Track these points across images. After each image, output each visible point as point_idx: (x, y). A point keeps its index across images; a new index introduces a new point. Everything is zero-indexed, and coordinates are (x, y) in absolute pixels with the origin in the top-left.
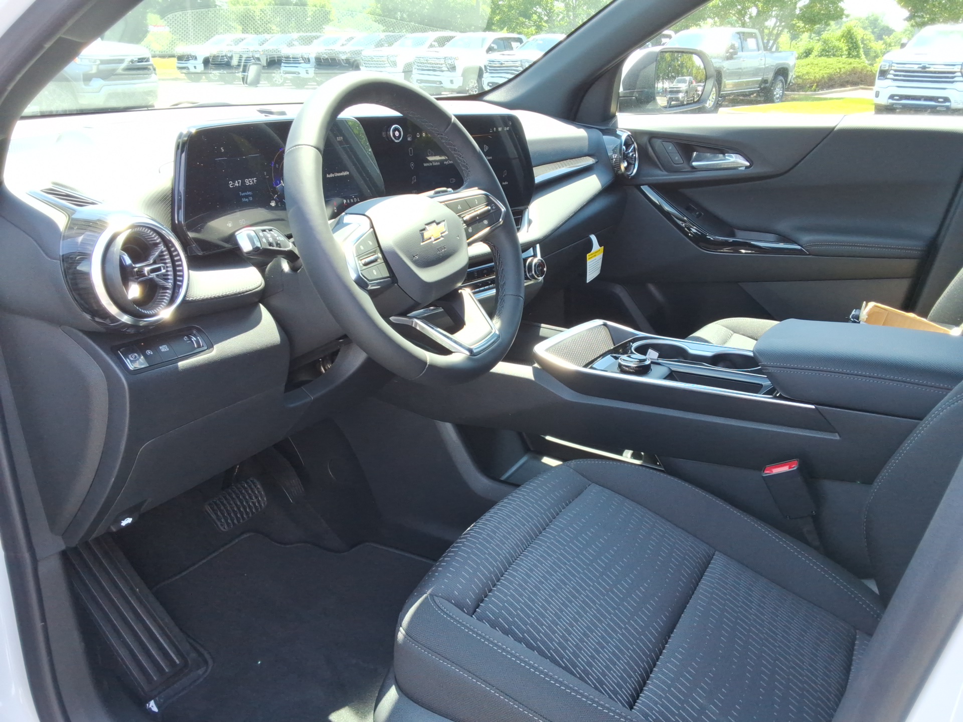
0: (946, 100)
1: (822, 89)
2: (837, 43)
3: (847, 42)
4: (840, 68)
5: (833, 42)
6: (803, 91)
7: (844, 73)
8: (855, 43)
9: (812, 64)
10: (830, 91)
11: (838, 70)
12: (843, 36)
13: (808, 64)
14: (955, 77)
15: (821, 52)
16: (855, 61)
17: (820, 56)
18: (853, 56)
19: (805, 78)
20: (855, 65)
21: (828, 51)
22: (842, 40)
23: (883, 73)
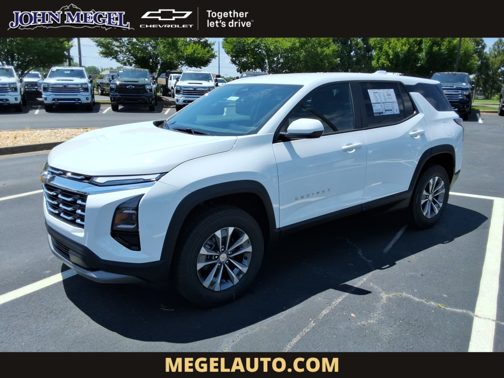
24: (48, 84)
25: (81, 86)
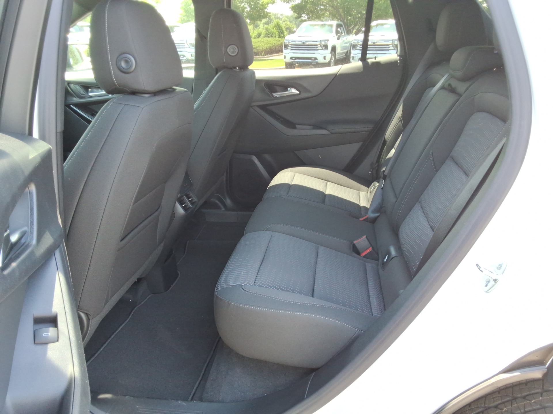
0: (316, 59)
1: (267, 54)
2: (273, 30)
3: (278, 29)
4: (275, 44)
5: (270, 30)
6: (258, 56)
7: (277, 46)
8: (281, 30)
9: (261, 41)
10: (271, 55)
11: (274, 45)
12: (275, 26)
13: (259, 41)
14: (318, 47)
15: (265, 35)
16: (282, 39)
17: (265, 37)
18: (281, 37)
19: (257, 49)
20: (282, 42)
21: (269, 34)
22: (275, 28)
23: (286, 46)
24: (358, 41)
25: (392, 43)
